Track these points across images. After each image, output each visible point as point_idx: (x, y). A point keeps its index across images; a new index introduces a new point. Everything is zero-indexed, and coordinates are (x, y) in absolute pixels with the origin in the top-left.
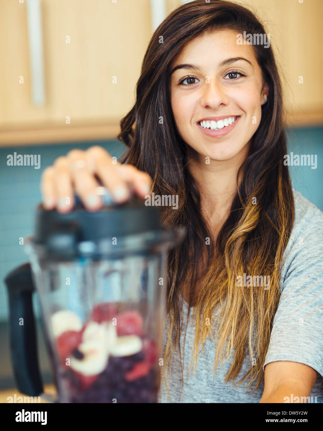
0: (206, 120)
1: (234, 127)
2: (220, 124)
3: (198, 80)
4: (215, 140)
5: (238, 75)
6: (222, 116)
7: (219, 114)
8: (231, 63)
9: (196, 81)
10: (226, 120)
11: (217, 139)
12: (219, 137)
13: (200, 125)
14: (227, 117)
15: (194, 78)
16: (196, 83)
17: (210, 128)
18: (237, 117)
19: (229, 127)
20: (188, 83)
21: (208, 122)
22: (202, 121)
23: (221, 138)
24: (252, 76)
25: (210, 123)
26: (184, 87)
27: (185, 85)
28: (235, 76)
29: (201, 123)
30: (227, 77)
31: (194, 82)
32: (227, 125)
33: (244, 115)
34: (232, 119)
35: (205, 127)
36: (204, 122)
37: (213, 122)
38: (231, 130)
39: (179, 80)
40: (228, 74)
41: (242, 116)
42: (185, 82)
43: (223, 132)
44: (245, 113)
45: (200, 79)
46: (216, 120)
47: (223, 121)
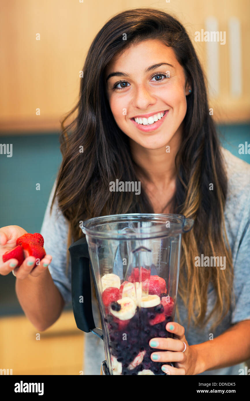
0: (139, 117)
1: (163, 121)
2: (151, 120)
3: (129, 84)
4: (148, 133)
5: (163, 77)
6: (152, 113)
7: (149, 112)
8: (155, 68)
9: (128, 85)
10: (155, 116)
11: (150, 133)
12: (151, 131)
13: (135, 121)
14: (156, 113)
15: (126, 83)
16: (128, 86)
17: (142, 124)
18: (165, 112)
19: (159, 122)
20: (121, 86)
21: (140, 119)
22: (136, 117)
23: (152, 132)
24: (174, 76)
25: (142, 120)
26: (118, 90)
27: (119, 89)
28: (161, 78)
29: (136, 119)
30: (154, 79)
31: (126, 86)
32: (156, 120)
33: (171, 109)
34: (161, 115)
35: (139, 123)
36: (137, 118)
37: (144, 119)
38: (162, 123)
39: (113, 85)
40: (154, 76)
41: (170, 110)
42: (119, 86)
43: (154, 126)
44: (172, 108)
45: (131, 84)
46: (146, 117)
47: (153, 117)
